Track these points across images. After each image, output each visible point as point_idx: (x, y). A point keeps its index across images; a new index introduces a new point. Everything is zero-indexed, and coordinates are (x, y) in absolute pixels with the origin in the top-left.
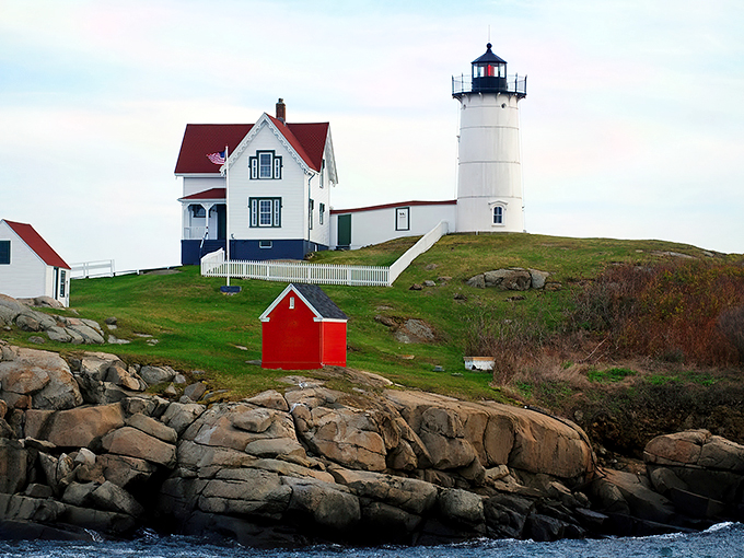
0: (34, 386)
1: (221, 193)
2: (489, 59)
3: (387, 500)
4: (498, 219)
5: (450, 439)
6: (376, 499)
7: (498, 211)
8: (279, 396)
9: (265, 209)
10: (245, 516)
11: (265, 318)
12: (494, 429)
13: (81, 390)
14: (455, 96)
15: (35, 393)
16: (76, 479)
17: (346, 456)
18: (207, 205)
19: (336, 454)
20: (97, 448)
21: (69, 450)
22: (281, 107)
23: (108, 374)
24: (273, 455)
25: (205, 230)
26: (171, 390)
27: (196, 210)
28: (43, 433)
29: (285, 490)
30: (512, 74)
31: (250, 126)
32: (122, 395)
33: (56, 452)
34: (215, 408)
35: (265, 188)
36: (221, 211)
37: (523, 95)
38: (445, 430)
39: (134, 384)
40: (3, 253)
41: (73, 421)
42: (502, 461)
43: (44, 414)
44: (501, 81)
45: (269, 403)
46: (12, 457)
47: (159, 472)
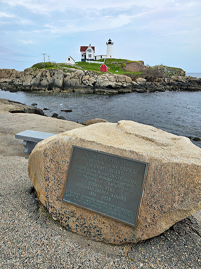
1: (86, 54)
2: (110, 40)
4: (111, 57)
5: (121, 79)
6: (117, 85)
9: (90, 56)
10: (106, 87)
11: (101, 66)
12: (124, 78)
13: (85, 74)
14: (107, 44)
15: (80, 74)
16: (87, 83)
17: (112, 81)
18: (84, 55)
20: (88, 80)
22: (90, 45)
23: (87, 72)
24: (107, 81)
25: (84, 58)
26: (93, 74)
27: (83, 56)
28: (82, 78)
29: (109, 84)
31: (88, 47)
32: (89, 74)
33: (84, 80)
34: (99, 76)
35: (90, 53)
36: (85, 56)
37: (113, 44)
40: (69, 59)
41: (85, 77)
42: (124, 81)
43: (82, 76)
44: (111, 42)
45: (105, 75)
46: (80, 81)
47: (95, 82)
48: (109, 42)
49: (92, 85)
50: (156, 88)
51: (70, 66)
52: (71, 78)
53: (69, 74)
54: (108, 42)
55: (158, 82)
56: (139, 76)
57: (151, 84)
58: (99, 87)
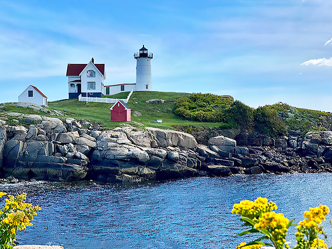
0: (53, 127)
2: (143, 49)
3: (156, 155)
4: (147, 88)
5: (166, 139)
6: (153, 154)
7: (147, 86)
8: (120, 128)
9: (92, 85)
10: (121, 160)
11: (111, 109)
12: (174, 136)
13: (66, 128)
14: (135, 58)
15: (53, 129)
16: (69, 151)
17: (141, 144)
18: (76, 84)
19: (138, 143)
20: (74, 144)
21: (65, 144)
22: (93, 60)
23: (74, 123)
24: (124, 144)
25: (75, 90)
26: (91, 127)
27: (72, 85)
28: (58, 139)
29: (131, 152)
30: (149, 53)
31: (86, 65)
32: (77, 129)
33: (63, 144)
34: (105, 132)
35: (92, 80)
36: (79, 86)
37: (152, 58)
38: (164, 137)
39: (80, 126)
40: (31, 94)
41: (66, 136)
42: (176, 145)
43: (57, 134)
44: (147, 54)
45: (119, 130)
46: (50, 146)
47: (93, 149)
48: (140, 54)
49: (84, 157)
50: (265, 161)
51: (30, 110)
52: (27, 139)
53: (23, 129)
54: (138, 52)
55: (271, 145)
56: (219, 133)
57: (251, 152)
58: (104, 160)
